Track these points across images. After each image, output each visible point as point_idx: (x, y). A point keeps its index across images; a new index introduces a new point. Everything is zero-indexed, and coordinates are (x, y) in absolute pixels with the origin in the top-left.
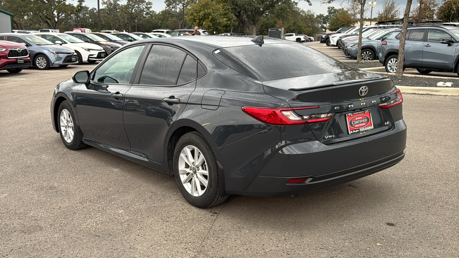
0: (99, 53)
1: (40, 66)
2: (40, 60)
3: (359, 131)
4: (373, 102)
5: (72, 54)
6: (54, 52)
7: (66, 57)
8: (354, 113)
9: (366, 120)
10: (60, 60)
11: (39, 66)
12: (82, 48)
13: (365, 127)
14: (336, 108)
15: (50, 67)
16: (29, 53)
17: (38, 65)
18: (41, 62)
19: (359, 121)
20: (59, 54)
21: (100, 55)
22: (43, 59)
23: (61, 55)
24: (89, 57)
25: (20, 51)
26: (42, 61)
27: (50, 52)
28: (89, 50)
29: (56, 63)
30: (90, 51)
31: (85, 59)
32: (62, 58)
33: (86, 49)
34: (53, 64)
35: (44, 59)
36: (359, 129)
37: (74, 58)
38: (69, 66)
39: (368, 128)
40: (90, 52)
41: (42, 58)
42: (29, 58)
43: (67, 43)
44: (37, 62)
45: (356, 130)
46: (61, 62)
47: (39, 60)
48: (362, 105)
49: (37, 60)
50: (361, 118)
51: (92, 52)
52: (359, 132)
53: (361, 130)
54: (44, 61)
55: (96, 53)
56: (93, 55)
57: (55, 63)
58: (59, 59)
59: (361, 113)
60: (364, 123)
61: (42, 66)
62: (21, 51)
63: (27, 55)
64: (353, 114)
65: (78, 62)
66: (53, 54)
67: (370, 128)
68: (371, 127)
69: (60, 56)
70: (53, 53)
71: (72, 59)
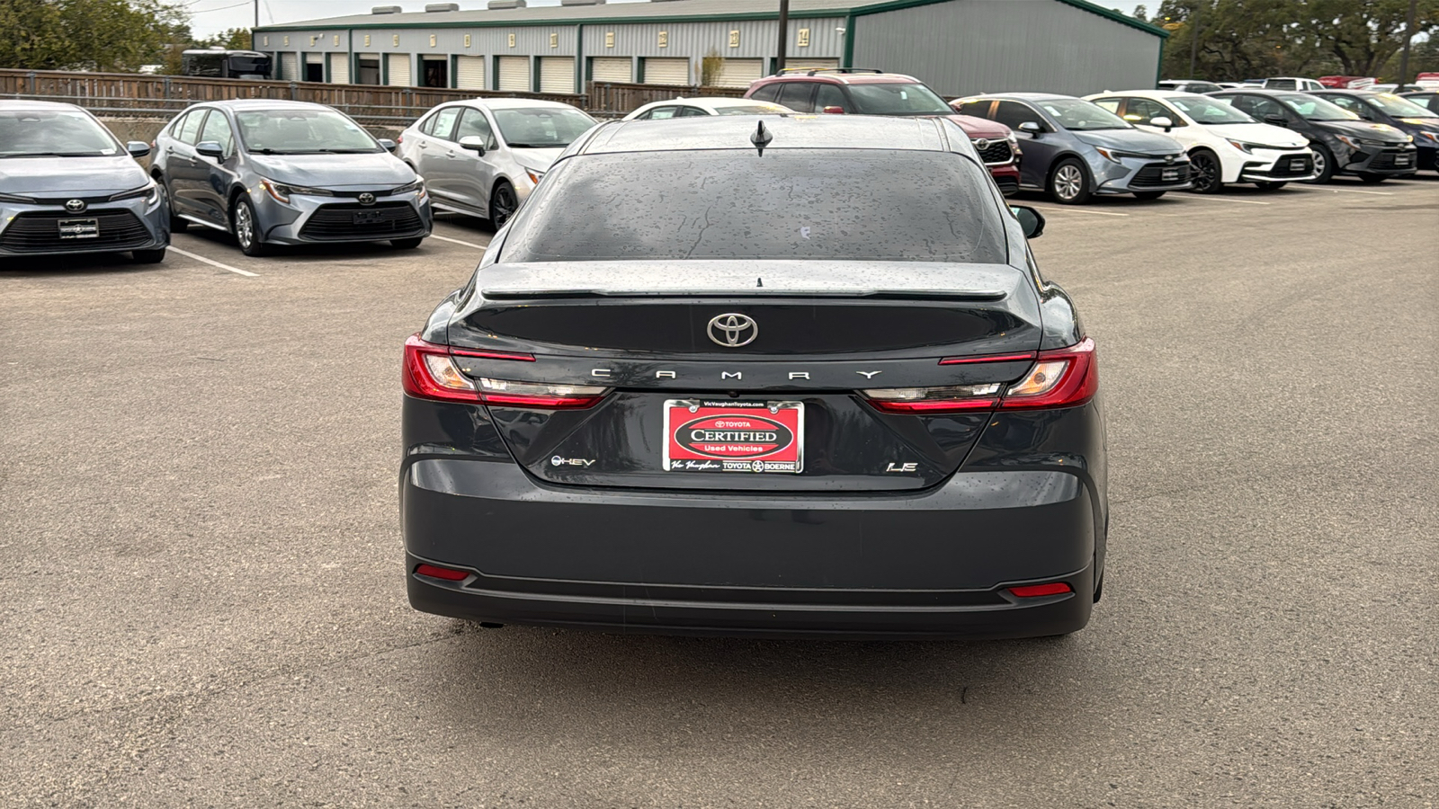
0: (1283, 158)
1: (1064, 192)
2: (1068, 176)
3: (718, 466)
4: (791, 376)
5: (1170, 158)
6: (1109, 151)
7: (1143, 168)
8: (706, 404)
9: (771, 437)
10: (1122, 177)
11: (1061, 192)
12: (1228, 139)
13: (755, 460)
14: (596, 372)
15: (1091, 196)
16: (1019, 151)
17: (1058, 189)
18: (1067, 181)
19: (729, 434)
20: (1123, 159)
21: (1286, 165)
22: (1074, 172)
23: (1126, 162)
24: (1243, 171)
25: (985, 145)
26: (1071, 178)
27: (1098, 150)
28: (1249, 147)
29: (1110, 184)
30: (1253, 150)
31: (1230, 175)
32: (1130, 170)
33: (1241, 144)
34: (1099, 187)
35: (1078, 173)
36: (719, 462)
37: (1173, 171)
38: (1165, 196)
39: (768, 467)
40: (1251, 154)
41: (1072, 168)
42: (1015, 168)
43: (1185, 124)
44: (1058, 181)
45: (702, 461)
46: (1121, 183)
47: (1064, 175)
48: (723, 377)
49: (1060, 175)
50: (745, 424)
51: (1257, 155)
52: (719, 472)
53: (733, 465)
54: (1076, 178)
55: (1272, 158)
56: (1259, 164)
57: (1104, 186)
58: (1119, 172)
59: (743, 407)
60: (755, 443)
61: (1069, 194)
62: (987, 146)
63: (1008, 159)
64: (702, 405)
65: (1189, 184)
66: (1106, 159)
67: (784, 467)
68: (790, 467)
69: (1123, 164)
70: (1105, 154)
71: (1165, 174)
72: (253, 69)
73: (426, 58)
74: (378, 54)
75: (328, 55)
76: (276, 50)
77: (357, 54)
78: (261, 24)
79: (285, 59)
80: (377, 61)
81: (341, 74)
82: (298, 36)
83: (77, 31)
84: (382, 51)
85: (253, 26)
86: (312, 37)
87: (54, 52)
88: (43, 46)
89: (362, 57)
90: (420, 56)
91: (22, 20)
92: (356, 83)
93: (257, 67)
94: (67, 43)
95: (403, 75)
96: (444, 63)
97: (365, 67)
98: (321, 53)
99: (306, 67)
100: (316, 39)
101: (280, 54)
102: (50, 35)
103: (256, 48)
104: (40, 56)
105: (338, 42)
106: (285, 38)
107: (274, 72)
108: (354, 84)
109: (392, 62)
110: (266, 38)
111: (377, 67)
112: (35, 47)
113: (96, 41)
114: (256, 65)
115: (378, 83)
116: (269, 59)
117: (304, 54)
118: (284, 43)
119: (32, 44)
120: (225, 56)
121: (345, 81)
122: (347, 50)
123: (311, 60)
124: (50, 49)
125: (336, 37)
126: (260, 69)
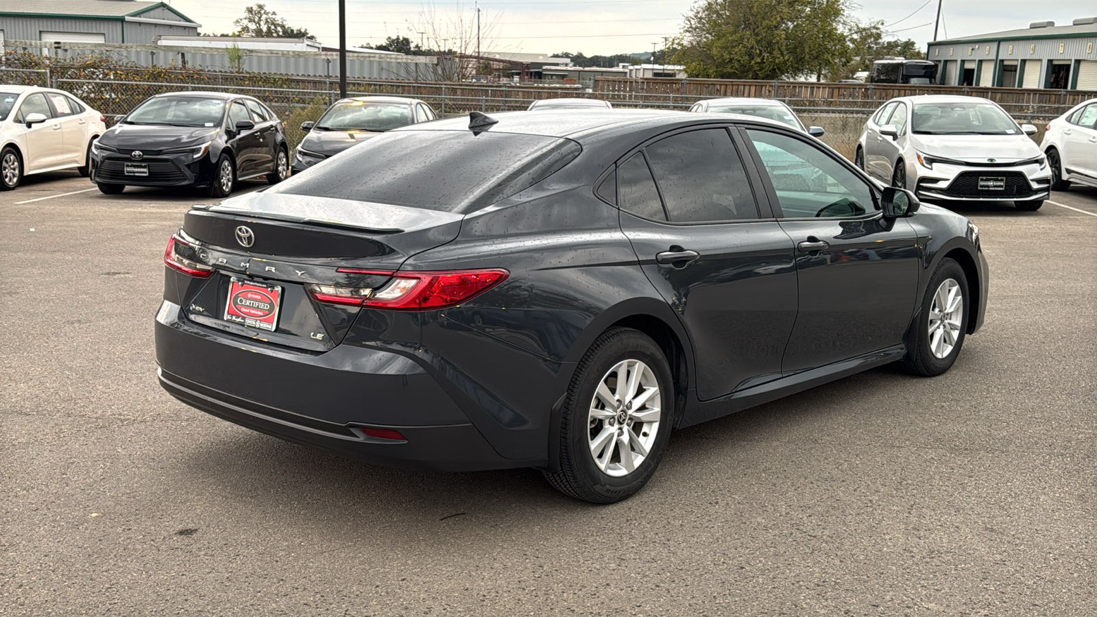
3: (243, 321)
8: (245, 282)
13: (257, 320)
19: (252, 302)
36: (244, 318)
39: (262, 325)
45: (238, 316)
50: (260, 298)
52: (242, 325)
53: (249, 322)
59: (261, 287)
60: (260, 310)
67: (267, 326)
68: (270, 327)
72: (923, 74)
73: (1055, 63)
74: (1017, 60)
75: (981, 62)
76: (942, 59)
77: (1002, 61)
78: (938, 39)
79: (949, 66)
80: (1016, 66)
81: (987, 79)
82: (960, 48)
83: (796, 48)
84: (1020, 58)
85: (931, 40)
86: (971, 48)
87: (777, 64)
88: (770, 60)
89: (1006, 63)
90: (1050, 61)
91: (758, 42)
92: (997, 86)
93: (926, 73)
94: (786, 57)
95: (1034, 79)
96: (1069, 66)
97: (1006, 71)
98: (975, 60)
99: (963, 72)
100: (973, 50)
101: (946, 62)
102: (776, 53)
103: (929, 59)
104: (768, 67)
105: (988, 52)
106: (951, 49)
107: (938, 75)
108: (995, 87)
109: (1028, 66)
110: (937, 50)
111: (1016, 71)
112: (765, 61)
113: (807, 56)
114: (924, 71)
115: (1014, 86)
116: (936, 66)
117: (963, 62)
118: (949, 53)
119: (763, 59)
120: (902, 64)
121: (989, 85)
122: (995, 58)
123: (967, 66)
124: (774, 62)
125: (988, 47)
126: (927, 74)
